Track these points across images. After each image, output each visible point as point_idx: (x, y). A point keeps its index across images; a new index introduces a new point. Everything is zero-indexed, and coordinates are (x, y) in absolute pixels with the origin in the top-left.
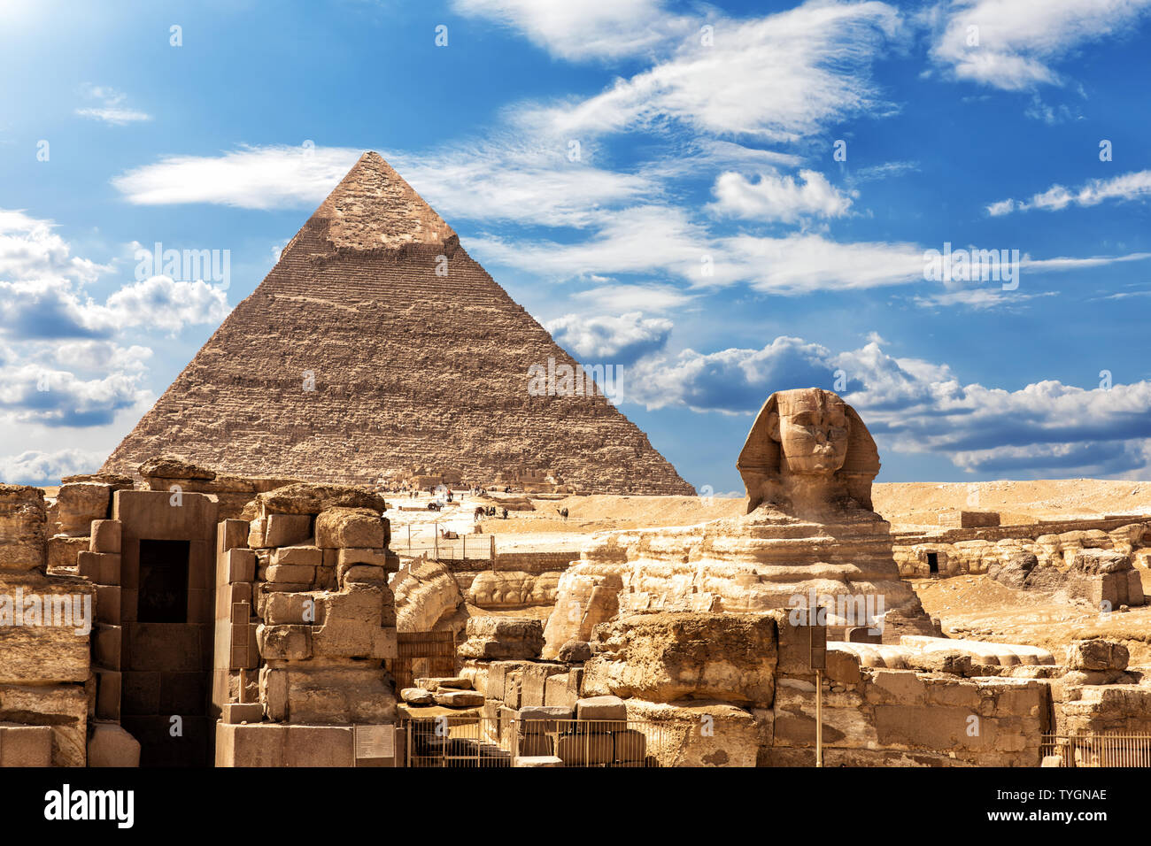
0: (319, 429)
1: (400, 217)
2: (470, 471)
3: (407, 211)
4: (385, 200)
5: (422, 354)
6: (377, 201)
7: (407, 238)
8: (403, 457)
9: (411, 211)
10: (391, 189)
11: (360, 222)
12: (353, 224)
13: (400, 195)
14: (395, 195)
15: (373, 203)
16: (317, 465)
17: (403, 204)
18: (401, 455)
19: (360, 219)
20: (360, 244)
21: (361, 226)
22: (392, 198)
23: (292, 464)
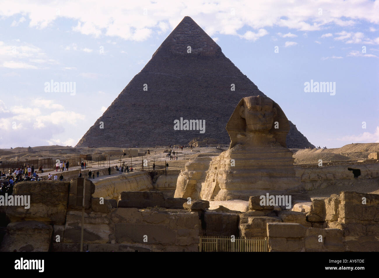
0: (165, 124)
1: (198, 42)
2: (224, 140)
3: (201, 39)
4: (193, 35)
5: (206, 95)
6: (189, 35)
7: (201, 49)
8: (198, 134)
9: (202, 39)
10: (195, 31)
11: (183, 44)
12: (180, 45)
13: (199, 33)
14: (196, 33)
15: (188, 36)
16: (164, 138)
17: (200, 36)
18: (197, 134)
19: (182, 43)
20: (182, 52)
21: (183, 45)
22: (195, 34)
23: (154, 137)
